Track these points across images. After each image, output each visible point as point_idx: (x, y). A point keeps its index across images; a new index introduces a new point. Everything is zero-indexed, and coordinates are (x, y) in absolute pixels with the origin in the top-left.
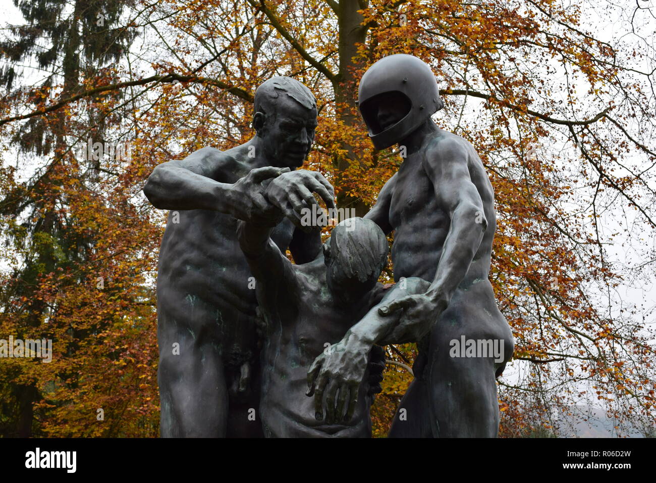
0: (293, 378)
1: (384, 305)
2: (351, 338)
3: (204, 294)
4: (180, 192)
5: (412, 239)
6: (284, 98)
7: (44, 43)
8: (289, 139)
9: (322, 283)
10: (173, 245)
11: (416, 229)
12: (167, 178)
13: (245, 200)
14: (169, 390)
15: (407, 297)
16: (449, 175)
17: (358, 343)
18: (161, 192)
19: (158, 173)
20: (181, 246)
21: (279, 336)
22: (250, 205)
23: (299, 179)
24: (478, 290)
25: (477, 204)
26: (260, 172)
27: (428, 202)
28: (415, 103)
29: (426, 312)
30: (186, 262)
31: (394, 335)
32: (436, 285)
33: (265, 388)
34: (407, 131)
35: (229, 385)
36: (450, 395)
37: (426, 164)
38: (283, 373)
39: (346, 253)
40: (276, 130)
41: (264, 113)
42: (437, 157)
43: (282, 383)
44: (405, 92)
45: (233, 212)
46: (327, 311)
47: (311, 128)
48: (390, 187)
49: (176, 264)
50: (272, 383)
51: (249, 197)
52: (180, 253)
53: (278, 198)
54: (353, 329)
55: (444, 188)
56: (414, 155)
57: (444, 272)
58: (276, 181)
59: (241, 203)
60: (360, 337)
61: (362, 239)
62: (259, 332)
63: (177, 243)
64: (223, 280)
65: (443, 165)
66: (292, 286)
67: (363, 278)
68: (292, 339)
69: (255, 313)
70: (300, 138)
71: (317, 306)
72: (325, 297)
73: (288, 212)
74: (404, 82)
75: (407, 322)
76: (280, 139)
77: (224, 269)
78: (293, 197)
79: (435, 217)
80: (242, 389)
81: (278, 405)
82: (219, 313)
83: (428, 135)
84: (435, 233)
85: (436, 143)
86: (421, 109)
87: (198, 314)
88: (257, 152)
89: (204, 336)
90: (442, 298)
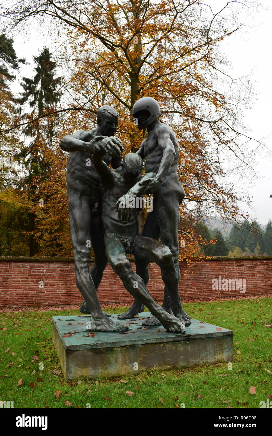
0: (112, 207)
1: (141, 182)
2: (130, 192)
3: (82, 180)
4: (72, 145)
5: (151, 160)
6: (107, 113)
7: (31, 98)
8: (109, 127)
9: (121, 175)
10: (71, 164)
11: (152, 157)
12: (67, 141)
13: (93, 147)
14: (72, 211)
15: (149, 179)
16: (163, 138)
17: (132, 194)
18: (65, 146)
19: (64, 139)
20: (74, 164)
21: (107, 193)
22: (95, 149)
23: (110, 139)
24: (173, 176)
25: (172, 147)
26: (98, 138)
27: (156, 147)
28: (152, 113)
29: (155, 183)
30: (76, 169)
31: (144, 192)
32: (159, 174)
33: (103, 210)
34: (150, 123)
35: (91, 209)
36: (164, 211)
37: (156, 134)
38: (109, 205)
39: (128, 165)
40: (104, 124)
41: (100, 118)
42: (159, 132)
43: (109, 208)
44: (148, 110)
45: (89, 151)
46: (123, 185)
47: (116, 123)
48: (144, 143)
49: (72, 170)
50: (106, 208)
51: (94, 146)
52: (73, 166)
53: (104, 146)
54: (131, 190)
55: (161, 142)
56: (151, 132)
57: (161, 170)
58: (103, 140)
59: (92, 148)
60: (133, 192)
61: (134, 160)
62: (101, 192)
63: (72, 163)
64: (88, 175)
65: (161, 135)
66: (111, 176)
67: (134, 173)
68: (112, 194)
69: (99, 186)
70: (112, 126)
71: (119, 183)
72: (122, 180)
73: (107, 151)
74: (148, 107)
75: (149, 187)
76: (106, 127)
77: (88, 171)
78: (108, 146)
79: (159, 152)
80: (96, 211)
81: (107, 215)
82: (87, 186)
83: (156, 125)
84: (159, 158)
85: (159, 127)
86: (154, 116)
87: (80, 186)
88: (98, 132)
89: (83, 194)
90: (160, 179)
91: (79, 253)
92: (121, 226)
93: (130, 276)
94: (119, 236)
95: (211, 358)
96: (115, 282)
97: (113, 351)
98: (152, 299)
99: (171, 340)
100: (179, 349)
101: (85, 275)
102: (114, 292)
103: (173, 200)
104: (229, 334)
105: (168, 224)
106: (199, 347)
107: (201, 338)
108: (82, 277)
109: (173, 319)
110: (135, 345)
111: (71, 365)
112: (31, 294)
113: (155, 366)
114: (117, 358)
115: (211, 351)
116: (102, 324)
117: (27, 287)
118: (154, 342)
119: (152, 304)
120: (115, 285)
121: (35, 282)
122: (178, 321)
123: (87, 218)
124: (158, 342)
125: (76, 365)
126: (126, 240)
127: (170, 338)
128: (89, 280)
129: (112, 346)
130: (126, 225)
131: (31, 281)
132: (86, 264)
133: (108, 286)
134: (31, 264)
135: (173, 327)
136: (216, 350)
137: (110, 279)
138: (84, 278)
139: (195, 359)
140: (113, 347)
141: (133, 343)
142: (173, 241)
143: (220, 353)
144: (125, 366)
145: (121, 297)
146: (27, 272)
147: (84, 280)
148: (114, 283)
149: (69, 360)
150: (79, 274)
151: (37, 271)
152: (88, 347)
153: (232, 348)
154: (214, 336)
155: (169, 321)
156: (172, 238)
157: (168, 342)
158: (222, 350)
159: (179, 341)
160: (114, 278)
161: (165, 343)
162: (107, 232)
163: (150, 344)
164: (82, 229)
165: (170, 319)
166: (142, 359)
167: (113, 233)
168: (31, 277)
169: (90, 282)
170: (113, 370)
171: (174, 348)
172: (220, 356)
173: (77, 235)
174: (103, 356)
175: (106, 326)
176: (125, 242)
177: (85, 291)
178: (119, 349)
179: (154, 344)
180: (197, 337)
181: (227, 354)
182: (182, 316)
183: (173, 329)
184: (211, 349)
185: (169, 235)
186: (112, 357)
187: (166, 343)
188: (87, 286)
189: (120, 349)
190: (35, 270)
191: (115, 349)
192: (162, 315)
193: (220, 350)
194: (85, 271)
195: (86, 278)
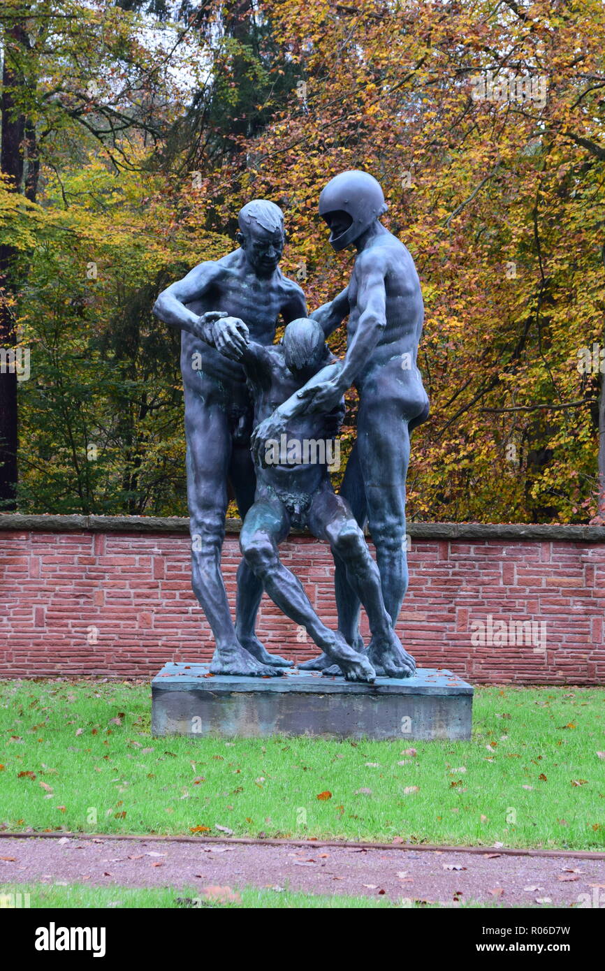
1: (300, 392)
3: (209, 370)
6: (255, 224)
15: (317, 385)
16: (366, 285)
17: (280, 418)
21: (262, 398)
23: (225, 327)
24: (393, 365)
29: (329, 394)
32: (341, 373)
34: (350, 240)
35: (231, 432)
41: (244, 233)
46: (290, 382)
49: (189, 347)
52: (191, 340)
54: (279, 409)
55: (362, 296)
58: (216, 325)
60: (282, 414)
61: (299, 339)
64: (221, 361)
66: (265, 365)
67: (299, 366)
69: (245, 382)
70: (268, 254)
71: (282, 377)
72: (287, 372)
74: (346, 204)
76: (255, 254)
82: (220, 383)
83: (370, 240)
86: (361, 222)
87: (205, 385)
88: (244, 259)
89: (211, 400)
90: (343, 383)
91: (200, 524)
92: (282, 471)
93: (271, 572)
94: (278, 491)
95: (421, 733)
96: (452, 610)
97: (230, 697)
98: (314, 616)
99: (340, 690)
100: (355, 708)
101: (207, 568)
102: (445, 645)
103: (387, 418)
104: (462, 692)
105: (376, 470)
106: (396, 707)
107: (403, 694)
108: (202, 572)
109: (355, 656)
110: (270, 691)
111: (159, 713)
112: (164, 638)
113: (307, 732)
114: (237, 711)
115: (422, 719)
116: (231, 662)
117: (153, 616)
118: (307, 690)
119: (313, 625)
120: (451, 620)
121: (178, 599)
122: (364, 660)
123: (218, 452)
124: (314, 691)
125: (167, 714)
126: (292, 501)
127: (338, 686)
128: (214, 579)
129: (230, 689)
130: (291, 470)
131: (165, 596)
132: (212, 548)
133: (425, 624)
134: (164, 541)
135: (355, 671)
136: (433, 718)
137: (431, 600)
138: (205, 574)
139: (387, 730)
140: (232, 692)
141: (268, 689)
142: (387, 505)
143: (441, 727)
144: (251, 726)
145: (470, 663)
146: (152, 567)
147: (206, 580)
148: (445, 613)
149: (157, 706)
150: (198, 566)
151: (183, 564)
152: (189, 688)
153: (467, 718)
154: (430, 693)
155: (345, 658)
156: (385, 498)
157: (334, 693)
158: (447, 720)
159: (356, 694)
160: (445, 597)
161: (328, 694)
162: (258, 482)
163: (300, 693)
164: (207, 475)
165: (348, 656)
166: (282, 717)
167: (268, 484)
168: (165, 584)
169: (217, 583)
170: (231, 729)
171: (345, 705)
172: (442, 731)
173: (197, 488)
174: (214, 703)
175: (240, 664)
176: (290, 505)
177: (206, 599)
178: (242, 696)
179: (308, 693)
180: (393, 691)
181: (458, 730)
182: (393, 657)
183: (353, 674)
184: (422, 716)
185: (378, 492)
186: (230, 709)
187: (331, 694)
188: (210, 590)
189: (244, 696)
190: (179, 561)
191: (233, 695)
192: (333, 648)
193: (442, 720)
194: (209, 562)
195: (208, 574)
